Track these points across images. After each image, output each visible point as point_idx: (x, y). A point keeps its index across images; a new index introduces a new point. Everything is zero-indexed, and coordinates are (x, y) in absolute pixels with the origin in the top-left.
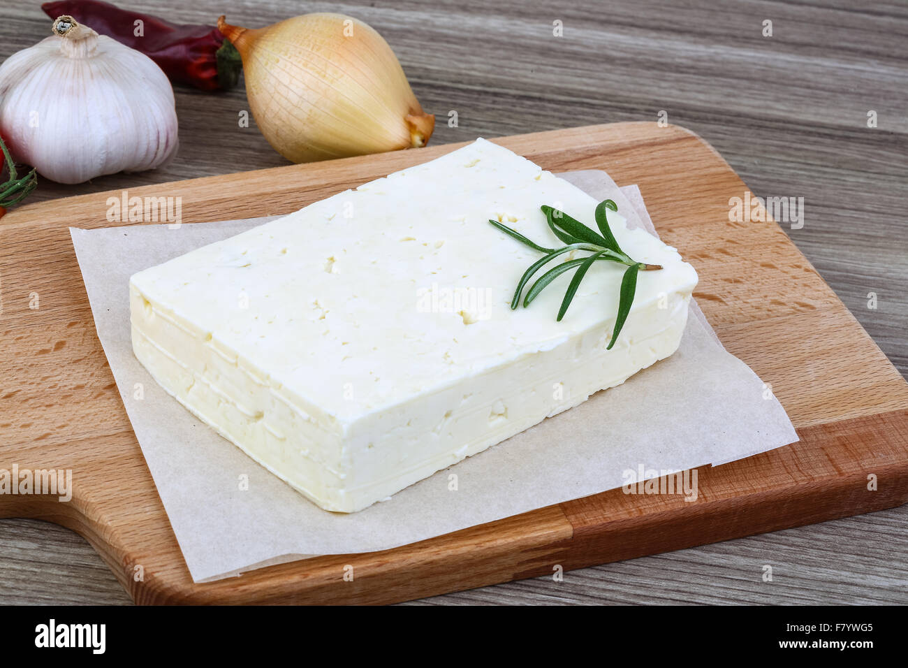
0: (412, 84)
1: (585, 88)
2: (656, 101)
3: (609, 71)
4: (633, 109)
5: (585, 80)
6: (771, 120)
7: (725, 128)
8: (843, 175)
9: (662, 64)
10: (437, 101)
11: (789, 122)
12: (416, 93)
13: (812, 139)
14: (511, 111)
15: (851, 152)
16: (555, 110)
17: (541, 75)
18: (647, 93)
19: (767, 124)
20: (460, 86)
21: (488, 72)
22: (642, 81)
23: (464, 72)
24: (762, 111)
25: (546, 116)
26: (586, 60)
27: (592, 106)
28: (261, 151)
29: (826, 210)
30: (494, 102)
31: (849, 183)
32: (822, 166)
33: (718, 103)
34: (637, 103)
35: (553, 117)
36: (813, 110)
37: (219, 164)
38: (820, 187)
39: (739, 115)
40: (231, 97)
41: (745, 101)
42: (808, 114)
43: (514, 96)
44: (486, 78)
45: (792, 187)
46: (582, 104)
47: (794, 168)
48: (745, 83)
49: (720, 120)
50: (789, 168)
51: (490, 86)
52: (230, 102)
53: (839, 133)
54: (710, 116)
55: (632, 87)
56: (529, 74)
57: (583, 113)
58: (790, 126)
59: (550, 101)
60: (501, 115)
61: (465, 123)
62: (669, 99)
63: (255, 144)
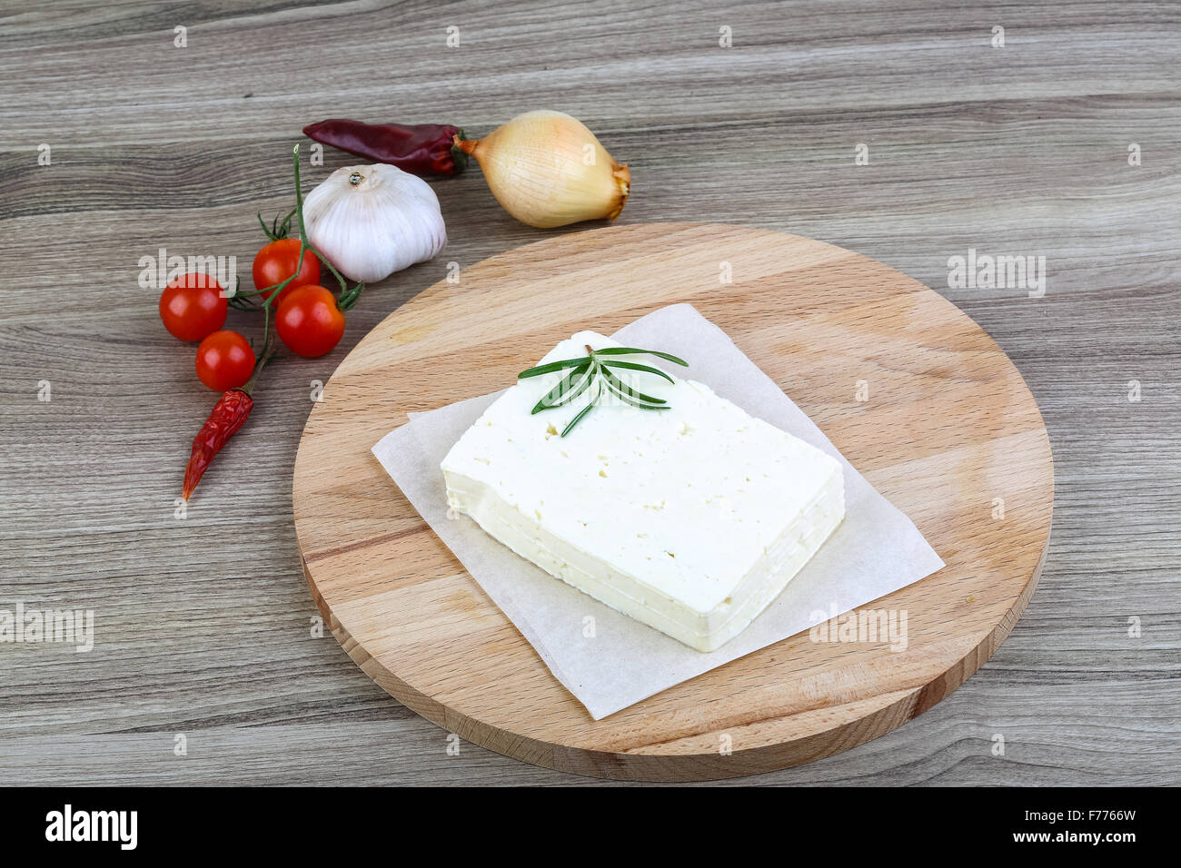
0: (598, 136)
1: (725, 111)
2: (781, 111)
3: (739, 92)
4: (766, 123)
5: (723, 104)
6: (871, 111)
7: (838, 125)
8: (933, 149)
9: (778, 76)
10: (619, 148)
11: (884, 110)
12: (603, 143)
13: (904, 121)
14: (675, 145)
15: (935, 127)
16: (709, 137)
17: (689, 107)
18: (773, 106)
19: (868, 114)
20: (632, 130)
21: (649, 112)
22: (766, 95)
23: (632, 116)
24: (862, 104)
25: (703, 143)
26: (720, 85)
27: (734, 127)
28: (503, 221)
29: (927, 183)
30: (662, 139)
31: (940, 156)
32: (917, 144)
33: (828, 104)
34: (767, 117)
35: (708, 143)
36: (899, 94)
38: (918, 163)
39: (845, 111)
40: (465, 177)
41: (847, 97)
42: (897, 99)
43: (675, 131)
44: (650, 118)
45: (899, 168)
46: (726, 127)
47: (896, 151)
48: (844, 80)
49: (832, 119)
50: (893, 151)
51: (655, 126)
52: (467, 182)
53: (923, 111)
54: (824, 116)
55: (760, 102)
56: (681, 107)
57: (730, 135)
58: (886, 113)
59: (703, 129)
60: (670, 150)
61: (645, 163)
62: (790, 108)
63: (497, 216)
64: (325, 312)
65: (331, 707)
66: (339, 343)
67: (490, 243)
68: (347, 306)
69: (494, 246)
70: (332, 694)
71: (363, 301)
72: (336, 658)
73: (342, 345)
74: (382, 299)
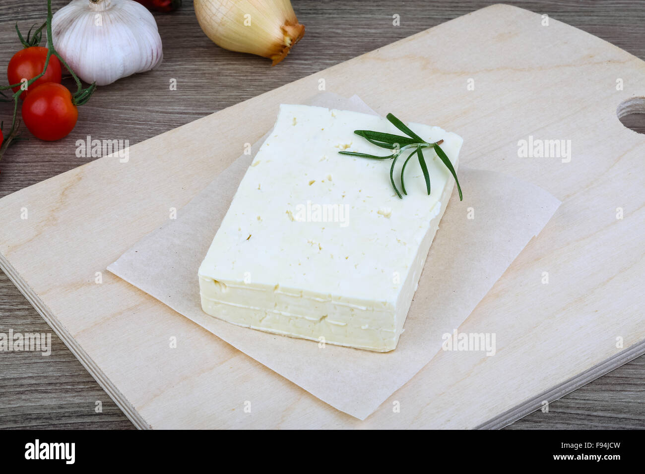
37: (186, 60)
63: (203, 43)
64: (63, 103)
65: (50, 418)
66: (73, 130)
67: (196, 63)
68: (80, 102)
69: (200, 65)
70: (52, 408)
71: (94, 100)
72: (58, 379)
73: (75, 132)
74: (109, 99)
